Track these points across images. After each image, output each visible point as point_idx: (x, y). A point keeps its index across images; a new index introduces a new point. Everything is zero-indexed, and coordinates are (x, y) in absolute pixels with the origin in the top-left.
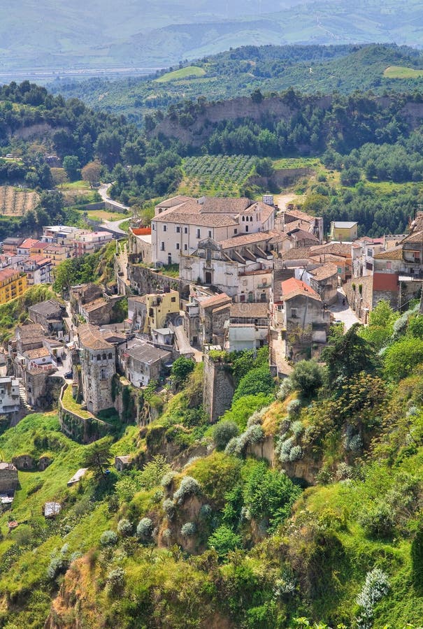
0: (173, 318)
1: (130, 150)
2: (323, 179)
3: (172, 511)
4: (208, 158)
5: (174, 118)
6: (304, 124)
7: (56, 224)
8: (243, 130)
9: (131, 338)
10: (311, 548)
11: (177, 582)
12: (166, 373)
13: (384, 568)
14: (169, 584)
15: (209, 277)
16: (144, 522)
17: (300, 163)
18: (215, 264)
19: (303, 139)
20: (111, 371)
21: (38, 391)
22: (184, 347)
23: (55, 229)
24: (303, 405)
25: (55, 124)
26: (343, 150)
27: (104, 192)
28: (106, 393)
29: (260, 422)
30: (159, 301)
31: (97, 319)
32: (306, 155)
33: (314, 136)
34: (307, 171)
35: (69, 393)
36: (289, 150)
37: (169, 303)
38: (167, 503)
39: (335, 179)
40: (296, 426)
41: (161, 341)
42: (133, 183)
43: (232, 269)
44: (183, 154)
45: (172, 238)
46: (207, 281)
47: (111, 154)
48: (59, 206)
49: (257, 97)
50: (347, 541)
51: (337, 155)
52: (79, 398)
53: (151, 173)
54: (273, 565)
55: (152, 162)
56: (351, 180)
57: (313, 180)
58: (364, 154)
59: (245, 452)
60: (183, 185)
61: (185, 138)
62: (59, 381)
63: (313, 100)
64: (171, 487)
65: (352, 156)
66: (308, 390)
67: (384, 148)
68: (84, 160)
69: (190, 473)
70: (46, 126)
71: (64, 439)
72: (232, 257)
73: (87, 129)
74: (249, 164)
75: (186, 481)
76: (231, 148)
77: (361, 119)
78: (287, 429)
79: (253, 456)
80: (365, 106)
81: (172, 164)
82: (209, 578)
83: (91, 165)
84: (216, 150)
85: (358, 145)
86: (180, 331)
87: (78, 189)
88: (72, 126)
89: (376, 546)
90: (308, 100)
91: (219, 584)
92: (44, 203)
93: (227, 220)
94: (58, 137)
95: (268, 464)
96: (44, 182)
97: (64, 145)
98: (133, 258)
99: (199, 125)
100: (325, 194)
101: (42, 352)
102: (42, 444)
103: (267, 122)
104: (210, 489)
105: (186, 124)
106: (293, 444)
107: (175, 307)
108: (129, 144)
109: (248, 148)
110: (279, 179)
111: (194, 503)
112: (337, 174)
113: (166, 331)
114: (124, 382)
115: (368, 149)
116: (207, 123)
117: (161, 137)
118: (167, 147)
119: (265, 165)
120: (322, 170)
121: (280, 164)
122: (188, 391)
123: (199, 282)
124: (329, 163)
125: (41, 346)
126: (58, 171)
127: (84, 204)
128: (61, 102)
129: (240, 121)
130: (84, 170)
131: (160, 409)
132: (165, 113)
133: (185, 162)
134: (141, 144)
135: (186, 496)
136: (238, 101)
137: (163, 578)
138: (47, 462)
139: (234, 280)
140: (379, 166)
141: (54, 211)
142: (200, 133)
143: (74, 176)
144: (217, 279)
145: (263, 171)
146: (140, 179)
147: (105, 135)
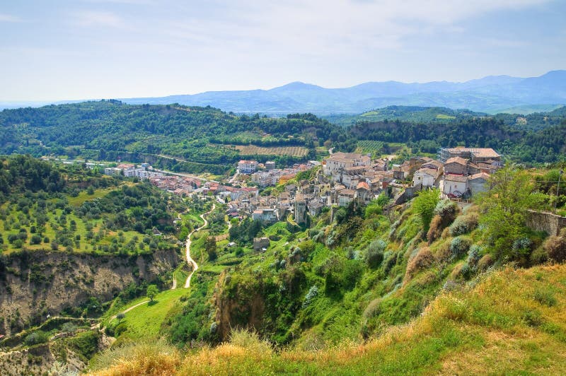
0: (327, 193)
1: (341, 137)
2: (405, 151)
3: (291, 258)
4: (368, 141)
5: (357, 127)
6: (402, 132)
7: (313, 160)
8: (380, 133)
9: (313, 199)
10: (293, 275)
11: (246, 282)
12: (321, 212)
13: (318, 286)
14: (243, 282)
15: (341, 180)
16: (283, 261)
17: (398, 145)
18: (343, 175)
19: (401, 137)
20: (304, 210)
21: (282, 214)
22: (329, 203)
23: (312, 162)
24: (338, 225)
25: (317, 127)
26: (414, 141)
27: (330, 151)
28: (302, 217)
29: (324, 230)
30: (323, 187)
31: (306, 192)
32: (401, 142)
33: (404, 136)
34: (400, 148)
35: (291, 216)
36: (396, 140)
37: (327, 188)
38: (290, 255)
39: (409, 151)
40: (334, 233)
41: (322, 201)
42: (340, 148)
43: (349, 178)
44: (359, 139)
45: (332, 166)
46: (341, 182)
47: (335, 138)
48: (315, 154)
49: (386, 122)
50: (308, 274)
51: (411, 143)
52: (294, 218)
53: (347, 145)
54: (281, 280)
55: (348, 141)
56: (415, 152)
57: (402, 151)
58: (421, 143)
59: (318, 240)
60: (357, 150)
61: (360, 134)
62: (289, 211)
63: (405, 124)
64: (292, 250)
65: (416, 144)
66: (340, 220)
67: (428, 141)
68: (326, 140)
69: (299, 246)
70: (314, 128)
71: (287, 231)
72: (350, 173)
73: (327, 129)
74: (380, 144)
75: (297, 248)
76: (375, 138)
77: (421, 131)
78: (331, 234)
79: (321, 242)
80: (423, 126)
81: (354, 143)
82: (258, 282)
83: (327, 141)
84: (371, 139)
85: (419, 140)
86: (329, 198)
87: (323, 149)
88: (323, 128)
89: (317, 278)
90: (403, 124)
91: (261, 285)
92: (309, 153)
93: (351, 161)
94: (317, 132)
95: (324, 245)
96: (311, 146)
97: (320, 134)
98: (320, 172)
99: (365, 130)
100: (405, 155)
101: (286, 201)
102: (279, 232)
103: (389, 130)
104: (304, 252)
105: (361, 129)
106: (332, 239)
107: (328, 190)
108: (341, 135)
109: (381, 139)
110: (391, 149)
111: (299, 256)
112: (411, 149)
113: (325, 197)
114: (308, 213)
115: (423, 141)
116: (368, 130)
117: (352, 133)
118: (354, 136)
119: (386, 145)
120: (406, 148)
121: (391, 145)
122: (326, 218)
123: (338, 181)
124: (409, 145)
125: (286, 199)
126: (316, 143)
127: (323, 154)
128: (320, 120)
129: (379, 130)
130: (325, 143)
131: (316, 223)
132: (354, 125)
133: (359, 142)
134: (345, 135)
135: (296, 254)
136: (379, 123)
137: (242, 280)
138: (280, 238)
139: (349, 182)
140: (425, 147)
141: (313, 156)
142: (365, 133)
143: (322, 145)
144: (344, 181)
145: (385, 147)
146: (343, 147)
147: (334, 132)
